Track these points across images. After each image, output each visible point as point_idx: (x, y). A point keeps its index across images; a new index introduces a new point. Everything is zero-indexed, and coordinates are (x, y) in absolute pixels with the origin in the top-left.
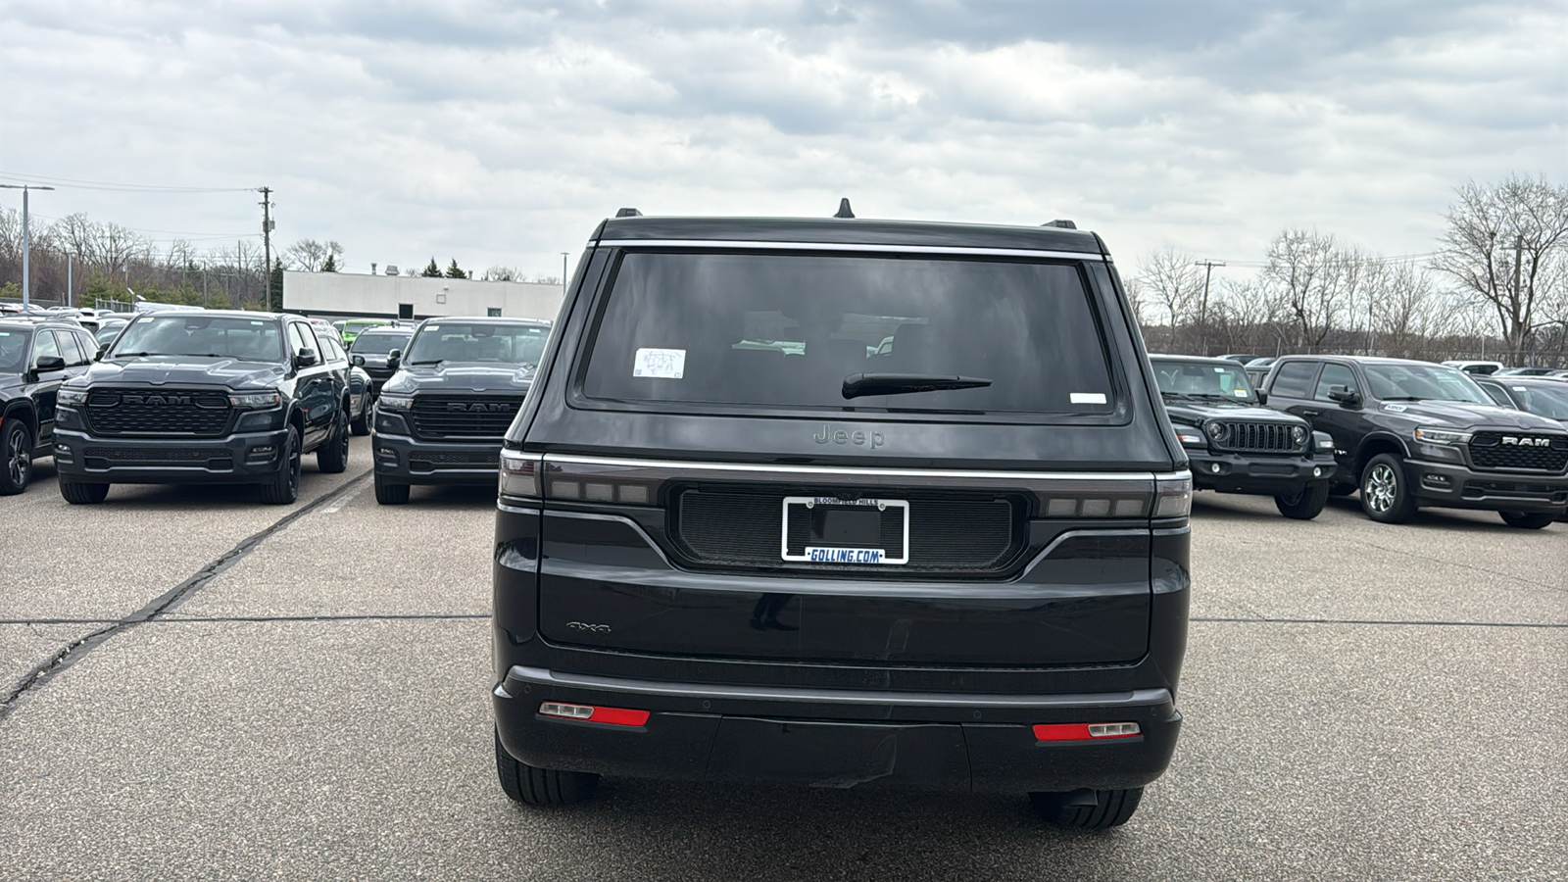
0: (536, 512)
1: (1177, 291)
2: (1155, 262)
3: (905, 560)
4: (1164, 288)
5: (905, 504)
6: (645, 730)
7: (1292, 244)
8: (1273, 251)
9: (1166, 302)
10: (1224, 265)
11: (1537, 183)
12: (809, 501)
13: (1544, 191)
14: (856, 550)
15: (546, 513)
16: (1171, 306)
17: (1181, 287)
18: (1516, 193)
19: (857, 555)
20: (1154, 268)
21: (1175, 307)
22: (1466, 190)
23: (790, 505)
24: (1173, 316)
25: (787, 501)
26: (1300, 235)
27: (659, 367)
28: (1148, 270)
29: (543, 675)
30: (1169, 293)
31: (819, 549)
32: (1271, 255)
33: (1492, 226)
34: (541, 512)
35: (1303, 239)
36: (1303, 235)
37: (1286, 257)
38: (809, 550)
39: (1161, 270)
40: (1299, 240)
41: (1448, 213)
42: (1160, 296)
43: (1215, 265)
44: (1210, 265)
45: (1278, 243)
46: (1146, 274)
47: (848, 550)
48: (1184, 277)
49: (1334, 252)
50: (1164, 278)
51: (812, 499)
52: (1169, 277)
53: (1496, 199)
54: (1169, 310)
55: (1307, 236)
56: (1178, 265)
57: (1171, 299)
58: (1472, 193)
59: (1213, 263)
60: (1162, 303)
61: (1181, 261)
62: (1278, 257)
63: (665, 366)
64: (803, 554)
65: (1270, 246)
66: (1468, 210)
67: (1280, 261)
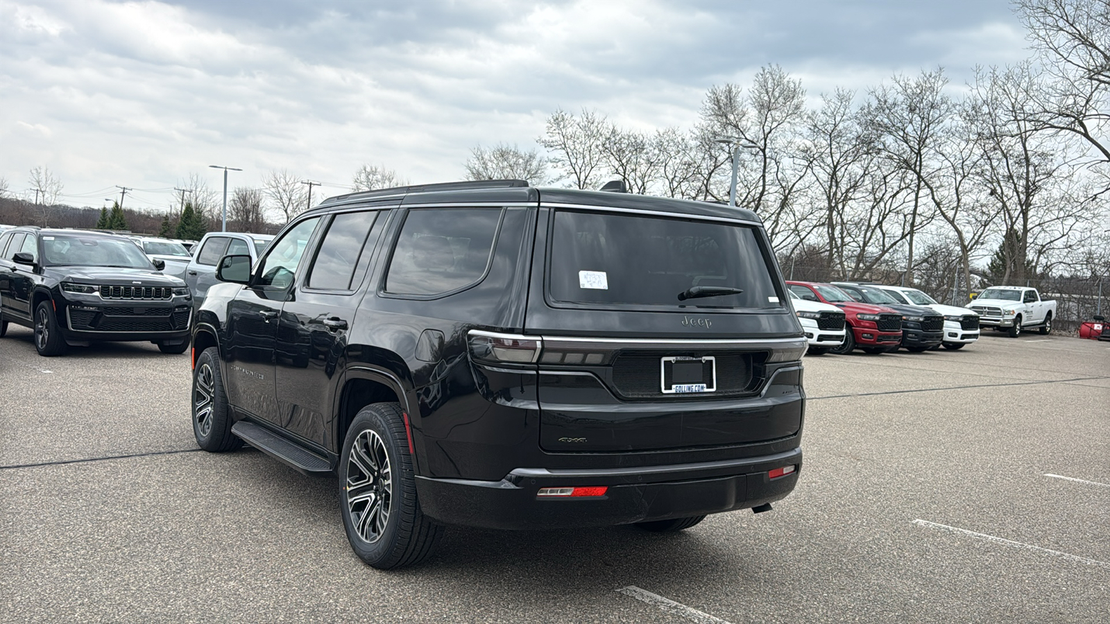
0: (534, 372)
1: (290, 199)
2: (273, 179)
3: (714, 389)
4: (281, 198)
5: (713, 358)
6: (607, 497)
7: (369, 175)
8: (358, 179)
9: (283, 207)
10: (320, 185)
11: (513, 150)
12: (672, 359)
13: (516, 154)
14: (694, 385)
15: (540, 372)
16: (286, 211)
17: (293, 198)
18: (503, 154)
19: (695, 388)
20: (273, 183)
21: (289, 212)
22: (476, 149)
23: (665, 362)
24: (288, 218)
25: (664, 359)
26: (374, 170)
27: (594, 282)
28: (269, 184)
29: (544, 472)
30: (284, 201)
31: (679, 385)
32: (356, 181)
33: (490, 173)
34: (538, 373)
35: (376, 172)
36: (376, 169)
37: (365, 183)
38: (674, 386)
39: (279, 185)
40: (374, 173)
41: (466, 164)
42: (278, 204)
43: (314, 185)
44: (311, 184)
45: (360, 173)
46: (268, 187)
47: (691, 385)
48: (295, 191)
49: (395, 182)
50: (281, 191)
51: (674, 358)
52: (284, 191)
53: (492, 157)
54: (284, 213)
55: (378, 170)
56: (290, 182)
57: (286, 205)
58: (479, 153)
59: (313, 183)
60: (280, 208)
61: (292, 180)
62: (361, 183)
63: (597, 281)
64: (671, 389)
65: (355, 175)
66: (477, 163)
67: (362, 185)
